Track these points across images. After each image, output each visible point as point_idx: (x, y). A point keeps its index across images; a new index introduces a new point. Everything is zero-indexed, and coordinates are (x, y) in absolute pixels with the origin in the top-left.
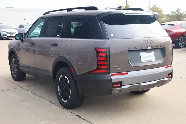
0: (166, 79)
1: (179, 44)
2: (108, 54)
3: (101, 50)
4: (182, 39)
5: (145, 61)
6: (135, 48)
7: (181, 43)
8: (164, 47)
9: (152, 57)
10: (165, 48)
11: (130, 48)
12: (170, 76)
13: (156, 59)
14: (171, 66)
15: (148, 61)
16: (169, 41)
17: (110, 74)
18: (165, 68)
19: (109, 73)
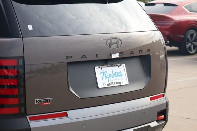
0: (154, 124)
1: (188, 46)
2: (21, 71)
3: (5, 63)
4: (192, 36)
5: (106, 86)
6: (82, 57)
7: (190, 44)
8: (148, 53)
9: (121, 75)
10: (149, 56)
11: (71, 57)
12: (163, 116)
13: (131, 79)
14: (165, 95)
15: (112, 85)
16: (160, 40)
17: (28, 117)
18: (152, 99)
19: (25, 114)
